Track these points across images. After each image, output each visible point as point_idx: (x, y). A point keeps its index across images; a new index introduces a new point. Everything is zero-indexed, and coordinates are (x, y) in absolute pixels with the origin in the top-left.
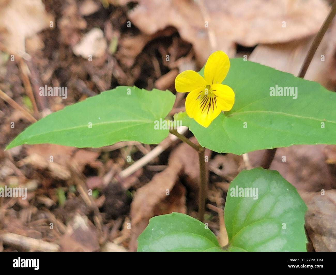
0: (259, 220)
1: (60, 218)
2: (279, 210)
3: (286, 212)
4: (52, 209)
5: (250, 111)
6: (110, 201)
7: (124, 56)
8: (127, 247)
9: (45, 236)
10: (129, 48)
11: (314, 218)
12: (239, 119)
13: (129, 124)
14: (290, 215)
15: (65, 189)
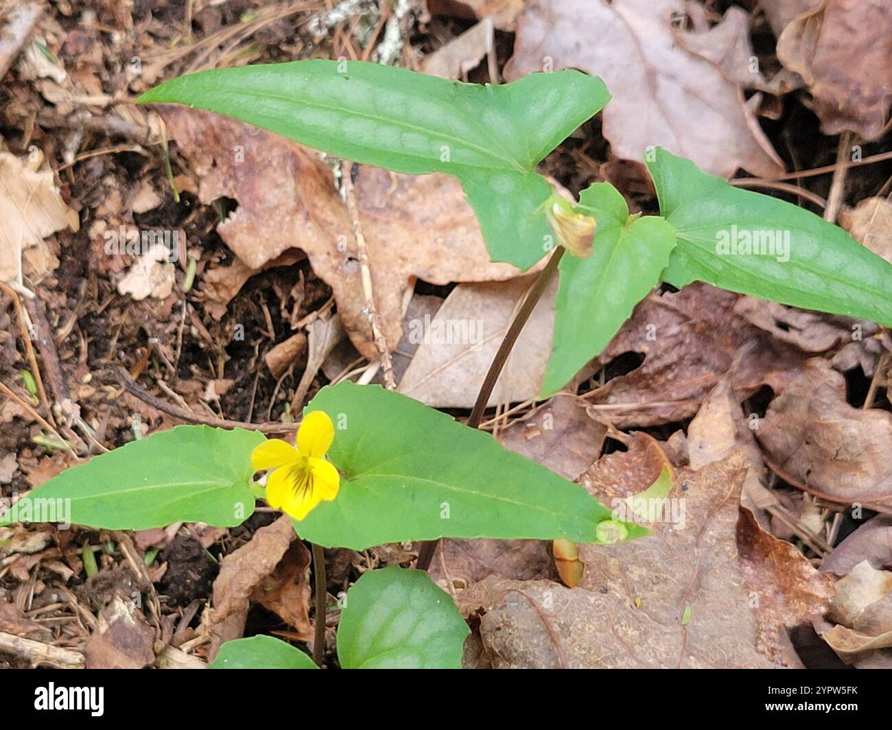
0: (390, 649)
1: (86, 604)
2: (423, 633)
3: (433, 637)
4: (71, 584)
5: (383, 475)
6: (175, 573)
7: (208, 300)
8: (204, 659)
9: (58, 635)
10: (216, 286)
11: (499, 633)
12: (367, 487)
13: (193, 489)
14: (438, 642)
15: (95, 548)
